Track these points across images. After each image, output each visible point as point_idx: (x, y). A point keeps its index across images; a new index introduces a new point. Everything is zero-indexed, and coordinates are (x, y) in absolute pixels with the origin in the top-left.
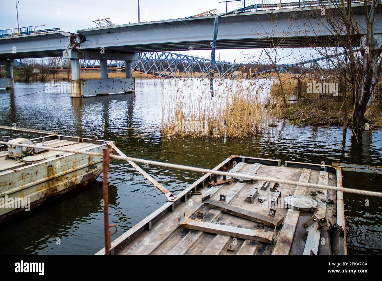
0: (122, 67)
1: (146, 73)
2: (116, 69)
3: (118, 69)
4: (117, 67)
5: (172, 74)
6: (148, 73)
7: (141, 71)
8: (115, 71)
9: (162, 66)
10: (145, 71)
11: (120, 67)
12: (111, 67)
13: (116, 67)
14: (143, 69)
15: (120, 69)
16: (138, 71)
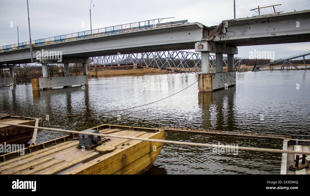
0: (137, 65)
1: (160, 69)
2: (132, 66)
3: (134, 66)
4: (133, 64)
5: (183, 69)
6: (161, 69)
7: (155, 68)
8: (132, 68)
9: (173, 62)
10: (159, 67)
11: (136, 65)
12: (128, 65)
13: (131, 65)
14: (157, 65)
15: (136, 67)
16: (152, 67)
